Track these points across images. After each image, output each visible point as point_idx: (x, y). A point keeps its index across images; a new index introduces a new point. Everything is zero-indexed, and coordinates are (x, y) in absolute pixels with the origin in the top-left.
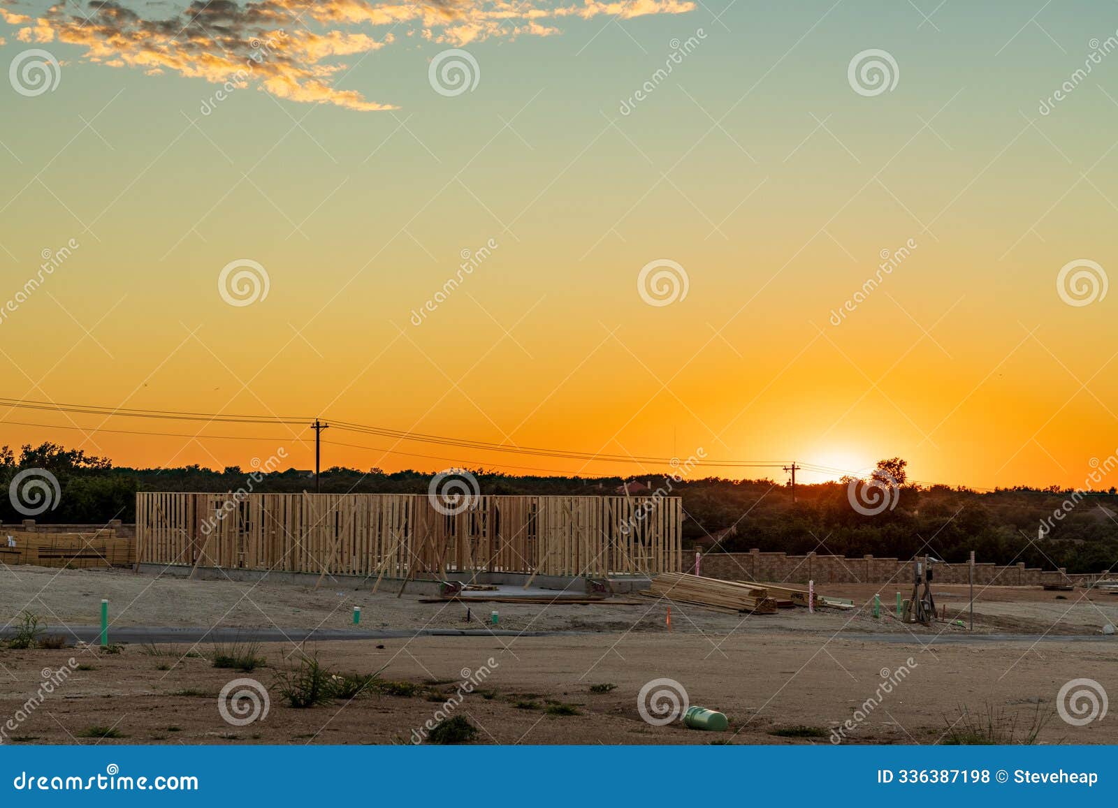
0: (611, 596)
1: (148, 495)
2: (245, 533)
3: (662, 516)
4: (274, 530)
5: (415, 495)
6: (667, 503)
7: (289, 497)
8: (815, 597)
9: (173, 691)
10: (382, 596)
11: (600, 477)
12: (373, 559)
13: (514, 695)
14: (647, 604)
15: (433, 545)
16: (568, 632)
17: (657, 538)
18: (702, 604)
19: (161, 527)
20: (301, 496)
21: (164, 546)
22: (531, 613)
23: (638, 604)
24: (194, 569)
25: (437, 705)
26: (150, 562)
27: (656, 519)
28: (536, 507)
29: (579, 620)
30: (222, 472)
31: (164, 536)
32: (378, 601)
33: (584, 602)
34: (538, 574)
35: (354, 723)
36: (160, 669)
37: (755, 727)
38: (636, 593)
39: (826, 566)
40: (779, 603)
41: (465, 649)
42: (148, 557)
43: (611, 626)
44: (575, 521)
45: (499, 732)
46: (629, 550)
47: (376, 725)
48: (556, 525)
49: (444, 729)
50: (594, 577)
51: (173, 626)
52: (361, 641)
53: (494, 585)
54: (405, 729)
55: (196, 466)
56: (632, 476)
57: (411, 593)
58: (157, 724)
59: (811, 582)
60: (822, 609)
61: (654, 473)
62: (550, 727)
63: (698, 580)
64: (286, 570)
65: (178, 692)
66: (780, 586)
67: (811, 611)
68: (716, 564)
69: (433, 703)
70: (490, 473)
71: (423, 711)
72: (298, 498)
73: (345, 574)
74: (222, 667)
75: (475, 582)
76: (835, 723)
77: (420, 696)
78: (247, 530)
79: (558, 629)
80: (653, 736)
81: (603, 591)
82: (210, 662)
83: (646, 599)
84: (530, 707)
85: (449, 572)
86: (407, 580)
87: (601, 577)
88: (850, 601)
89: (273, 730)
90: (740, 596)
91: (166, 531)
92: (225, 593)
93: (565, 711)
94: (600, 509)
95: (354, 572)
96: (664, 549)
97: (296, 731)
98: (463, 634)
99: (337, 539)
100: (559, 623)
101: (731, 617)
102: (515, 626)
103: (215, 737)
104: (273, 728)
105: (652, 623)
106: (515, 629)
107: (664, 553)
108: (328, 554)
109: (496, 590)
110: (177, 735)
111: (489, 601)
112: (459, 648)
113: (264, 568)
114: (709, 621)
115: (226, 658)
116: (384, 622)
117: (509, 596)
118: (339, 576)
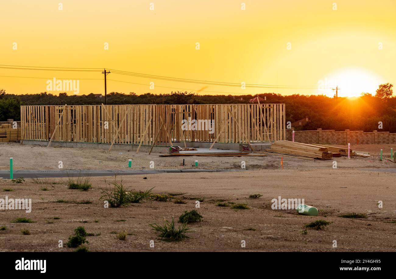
0: (252, 152)
1: (26, 107)
2: (74, 125)
3: (276, 114)
4: (88, 123)
5: (156, 105)
6: (278, 107)
7: (95, 107)
8: (351, 151)
9: (52, 200)
10: (142, 154)
11: (241, 95)
12: (136, 136)
13: (213, 200)
14: (270, 156)
15: (165, 129)
16: (232, 170)
17: (274, 124)
18: (296, 156)
19: (33, 122)
20: (101, 106)
21: (35, 132)
22: (214, 161)
23: (265, 156)
24: (50, 142)
25: (180, 205)
26: (28, 139)
27: (273, 115)
28: (215, 109)
29: (237, 164)
30: (58, 95)
31: (34, 126)
32: (140, 156)
33: (239, 155)
34: (216, 142)
35: (142, 215)
36: (43, 190)
37: (331, 214)
38: (263, 151)
39: (354, 136)
40: (334, 155)
41: (186, 178)
42: (27, 137)
43: (252, 167)
44: (233, 116)
45: (212, 218)
46: (260, 130)
47: (152, 215)
48: (224, 118)
49: (187, 216)
50: (244, 143)
51: (42, 170)
52: (135, 176)
53: (195, 148)
54: (166, 217)
55: (45, 93)
56: (257, 94)
57: (155, 152)
58: (48, 216)
59: (349, 144)
60: (355, 157)
61: (267, 93)
62: (236, 215)
63: (294, 144)
64: (94, 142)
65: (55, 201)
66: (333, 146)
67: (349, 158)
68: (301, 136)
69: (178, 204)
70: (191, 94)
71: (173, 208)
72: (99, 107)
73: (123, 143)
74: (73, 189)
75: (186, 147)
76: (370, 211)
77: (170, 201)
78: (75, 123)
79: (227, 168)
80: (286, 219)
81: (248, 150)
82: (66, 186)
83: (269, 153)
84: (224, 205)
85: (173, 142)
86: (153, 146)
87: (247, 143)
88: (368, 153)
89: (104, 218)
90: (315, 151)
91: (36, 124)
92: (66, 154)
93: (241, 207)
94: (246, 110)
95: (127, 142)
96: (277, 129)
97: (115, 219)
98: (181, 172)
99: (118, 127)
100: (228, 165)
101: (311, 161)
102: (206, 167)
103: (77, 222)
104: (104, 217)
105: (272, 165)
106: (207, 169)
107: (277, 131)
108: (114, 134)
109: (196, 150)
110: (58, 221)
111: (193, 155)
112: (183, 178)
113: (83, 141)
114: (300, 164)
115: (75, 184)
116: (143, 166)
117: (203, 153)
118: (120, 144)
